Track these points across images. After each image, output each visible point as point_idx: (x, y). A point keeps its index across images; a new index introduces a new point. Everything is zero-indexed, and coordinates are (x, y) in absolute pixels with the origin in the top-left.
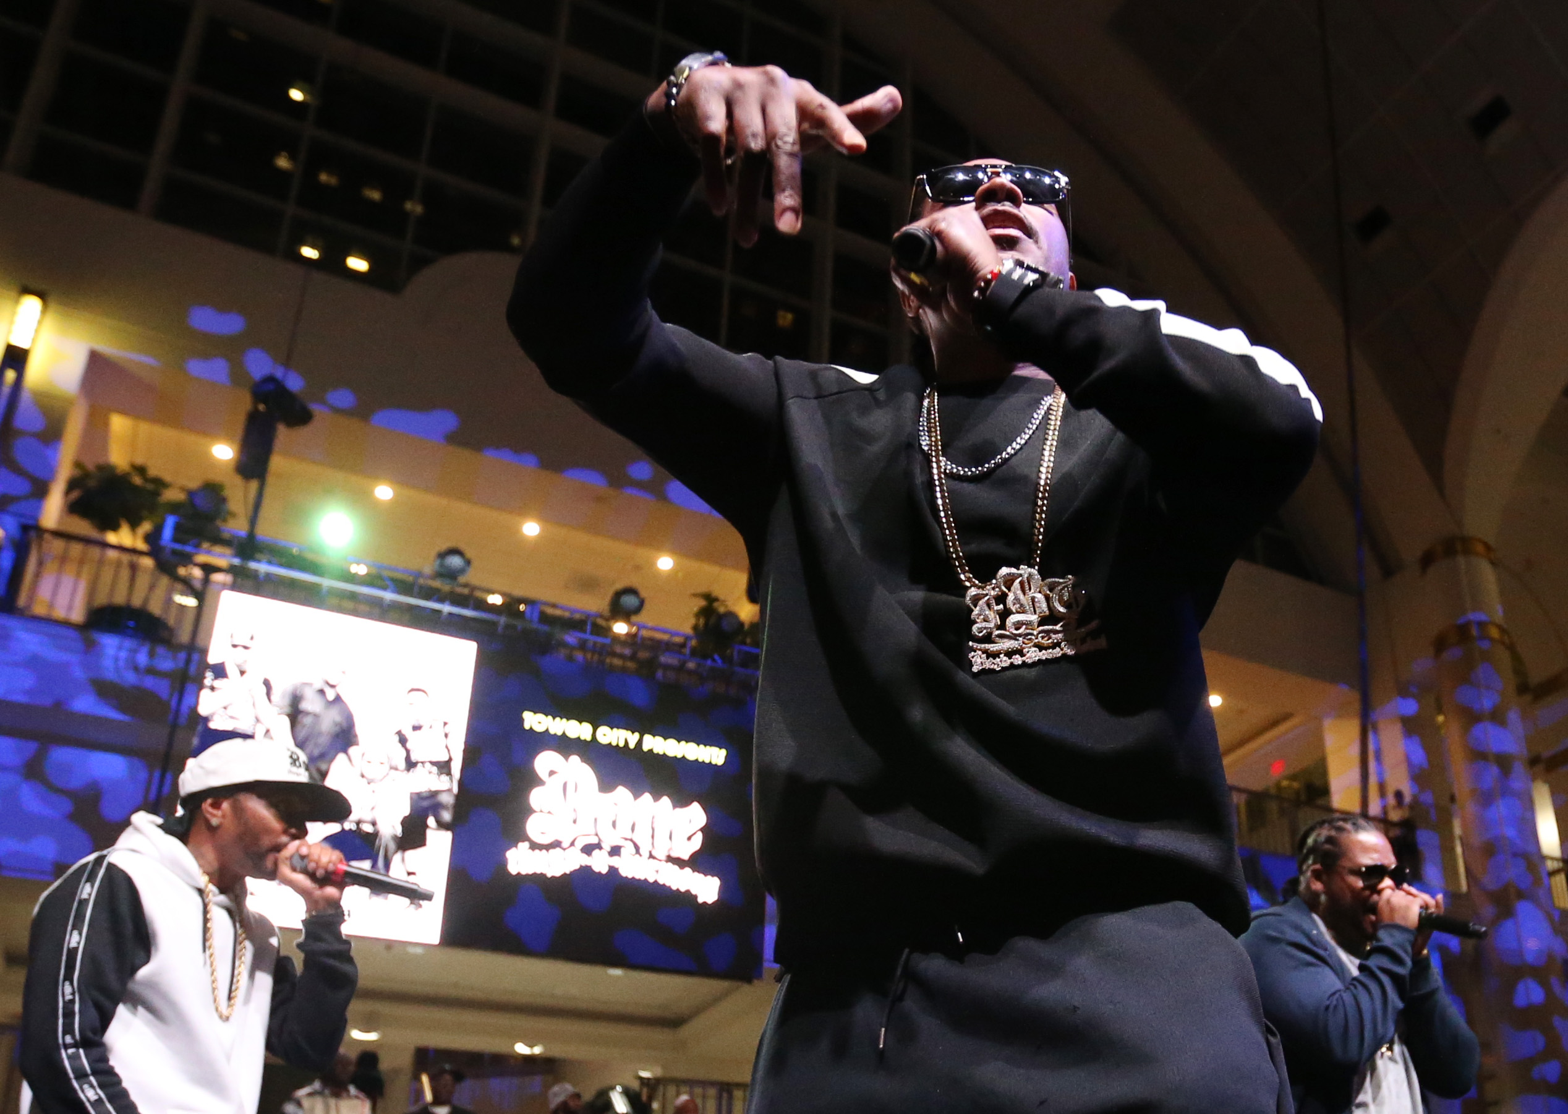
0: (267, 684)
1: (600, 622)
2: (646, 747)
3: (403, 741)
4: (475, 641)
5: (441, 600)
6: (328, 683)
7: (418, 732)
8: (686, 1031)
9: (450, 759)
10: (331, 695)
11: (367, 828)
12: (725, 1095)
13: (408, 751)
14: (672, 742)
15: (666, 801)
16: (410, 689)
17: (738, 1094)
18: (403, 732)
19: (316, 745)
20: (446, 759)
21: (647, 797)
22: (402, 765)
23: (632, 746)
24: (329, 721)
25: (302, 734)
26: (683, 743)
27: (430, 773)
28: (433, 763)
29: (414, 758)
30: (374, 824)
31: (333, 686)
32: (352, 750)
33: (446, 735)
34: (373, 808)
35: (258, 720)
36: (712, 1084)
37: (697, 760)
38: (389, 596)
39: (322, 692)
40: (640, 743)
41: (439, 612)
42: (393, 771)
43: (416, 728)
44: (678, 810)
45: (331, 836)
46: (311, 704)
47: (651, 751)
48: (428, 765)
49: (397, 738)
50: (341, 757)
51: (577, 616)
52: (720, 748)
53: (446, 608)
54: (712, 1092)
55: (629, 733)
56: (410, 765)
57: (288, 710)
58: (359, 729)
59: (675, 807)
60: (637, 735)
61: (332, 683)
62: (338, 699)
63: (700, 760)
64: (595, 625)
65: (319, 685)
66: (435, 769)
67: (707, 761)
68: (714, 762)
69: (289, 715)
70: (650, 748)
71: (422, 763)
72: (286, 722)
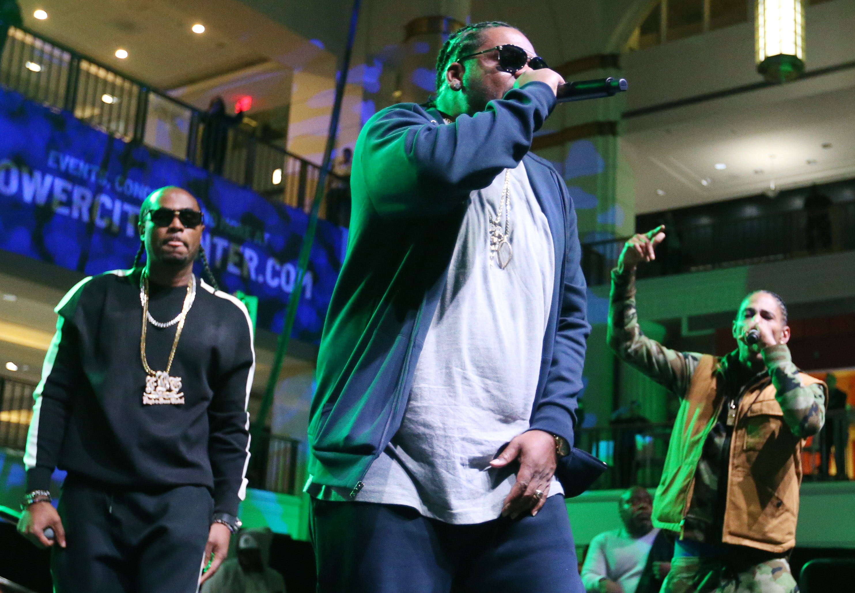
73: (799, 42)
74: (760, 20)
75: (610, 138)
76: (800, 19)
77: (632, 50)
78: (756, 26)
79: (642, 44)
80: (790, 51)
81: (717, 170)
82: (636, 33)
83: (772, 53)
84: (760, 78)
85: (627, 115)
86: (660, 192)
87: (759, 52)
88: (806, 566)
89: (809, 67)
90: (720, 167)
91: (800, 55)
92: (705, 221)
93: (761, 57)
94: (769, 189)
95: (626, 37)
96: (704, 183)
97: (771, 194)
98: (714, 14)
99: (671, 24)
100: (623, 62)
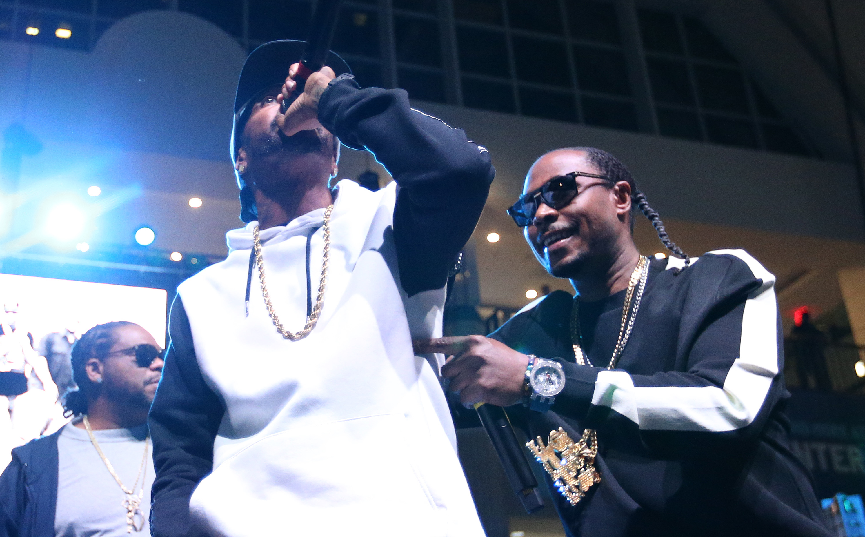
0: (30, 336)
4: (164, 289)
5: (139, 263)
6: (68, 331)
10: (71, 339)
24: (71, 356)
25: (55, 369)
31: (72, 333)
35: (26, 362)
39: (65, 338)
41: (137, 272)
46: (59, 347)
53: (143, 269)
57: (46, 353)
61: (71, 330)
65: (63, 333)
69: (45, 356)
72: (44, 361)
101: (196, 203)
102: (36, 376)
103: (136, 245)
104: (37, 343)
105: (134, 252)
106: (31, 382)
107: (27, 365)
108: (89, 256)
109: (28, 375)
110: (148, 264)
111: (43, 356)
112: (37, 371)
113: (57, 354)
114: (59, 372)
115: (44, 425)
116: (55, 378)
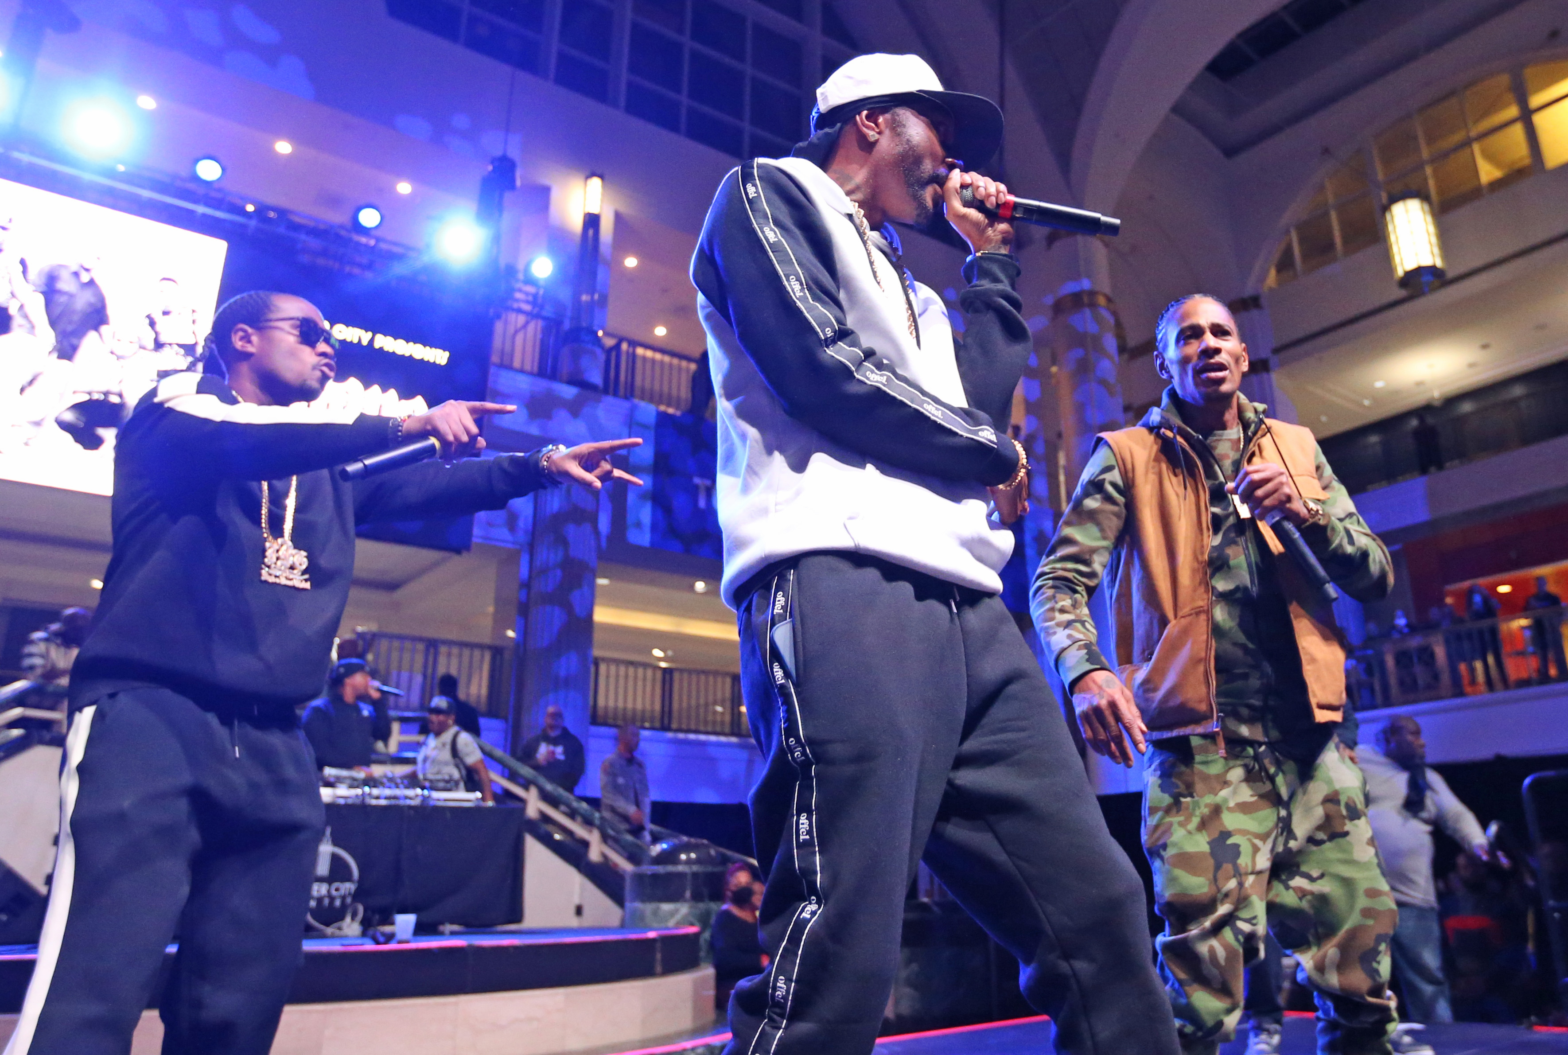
0: (23, 262)
1: (343, 233)
2: (377, 345)
3: (152, 324)
4: (226, 240)
5: (196, 201)
6: (82, 267)
7: (166, 317)
8: (399, 594)
9: (196, 344)
10: (85, 278)
11: (114, 399)
12: (432, 650)
13: (156, 333)
14: (401, 342)
15: (393, 393)
16: (162, 278)
17: (443, 649)
18: (153, 316)
19: (70, 322)
20: (193, 342)
21: (376, 388)
22: (151, 345)
23: (365, 343)
24: (83, 301)
25: (57, 311)
26: (411, 344)
27: (177, 354)
28: (181, 346)
29: (163, 339)
30: (120, 396)
31: (87, 270)
32: (104, 329)
33: (194, 322)
34: (120, 382)
35: (13, 295)
36: (420, 639)
37: (422, 359)
38: (146, 194)
39: (76, 274)
40: (372, 341)
41: (192, 212)
42: (142, 350)
43: (166, 313)
44: (403, 401)
45: (77, 404)
46: (66, 284)
47: (381, 348)
48: (176, 347)
49: (147, 321)
50: (92, 335)
51: (322, 227)
52: (444, 351)
53: (201, 209)
54: (421, 646)
55: (363, 331)
56: (159, 345)
57: (44, 288)
58: (110, 311)
59: (400, 399)
60: (370, 334)
61: (87, 267)
62: (92, 283)
63: (426, 359)
64: (338, 236)
65: (74, 268)
66: (182, 351)
67: (432, 361)
68: (437, 362)
69: (43, 293)
70: (381, 346)
71: (170, 344)
72: (41, 299)
73: (1436, 250)
74: (1392, 238)
75: (1265, 375)
76: (1432, 229)
77: (1271, 289)
78: (1389, 244)
79: (1280, 282)
80: (1427, 262)
81: (1377, 389)
82: (1273, 273)
83: (1410, 266)
84: (1402, 293)
85: (1277, 351)
86: (1324, 419)
87: (1396, 268)
88: (1527, 781)
89: (1450, 274)
90: (1379, 384)
91: (1439, 263)
92: (1374, 439)
93: (1400, 272)
94: (1433, 398)
95: (1262, 278)
96: (1366, 403)
97: (1437, 403)
98: (1346, 241)
99: (1305, 257)
100: (1264, 301)
101: (283, 147)
102: (26, 317)
103: (196, 179)
104: (34, 272)
105: (191, 186)
106: (17, 321)
107: (14, 300)
108: (127, 178)
109: (13, 311)
110: (207, 204)
111: (40, 292)
112: (28, 309)
113: (60, 292)
114: (60, 316)
115: (29, 378)
116: (53, 323)
